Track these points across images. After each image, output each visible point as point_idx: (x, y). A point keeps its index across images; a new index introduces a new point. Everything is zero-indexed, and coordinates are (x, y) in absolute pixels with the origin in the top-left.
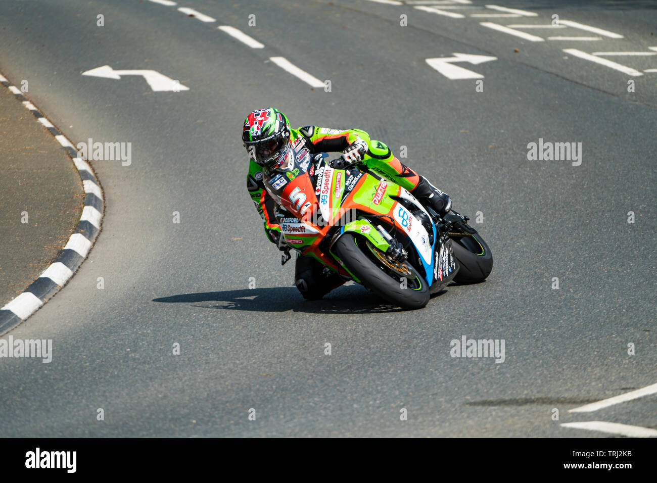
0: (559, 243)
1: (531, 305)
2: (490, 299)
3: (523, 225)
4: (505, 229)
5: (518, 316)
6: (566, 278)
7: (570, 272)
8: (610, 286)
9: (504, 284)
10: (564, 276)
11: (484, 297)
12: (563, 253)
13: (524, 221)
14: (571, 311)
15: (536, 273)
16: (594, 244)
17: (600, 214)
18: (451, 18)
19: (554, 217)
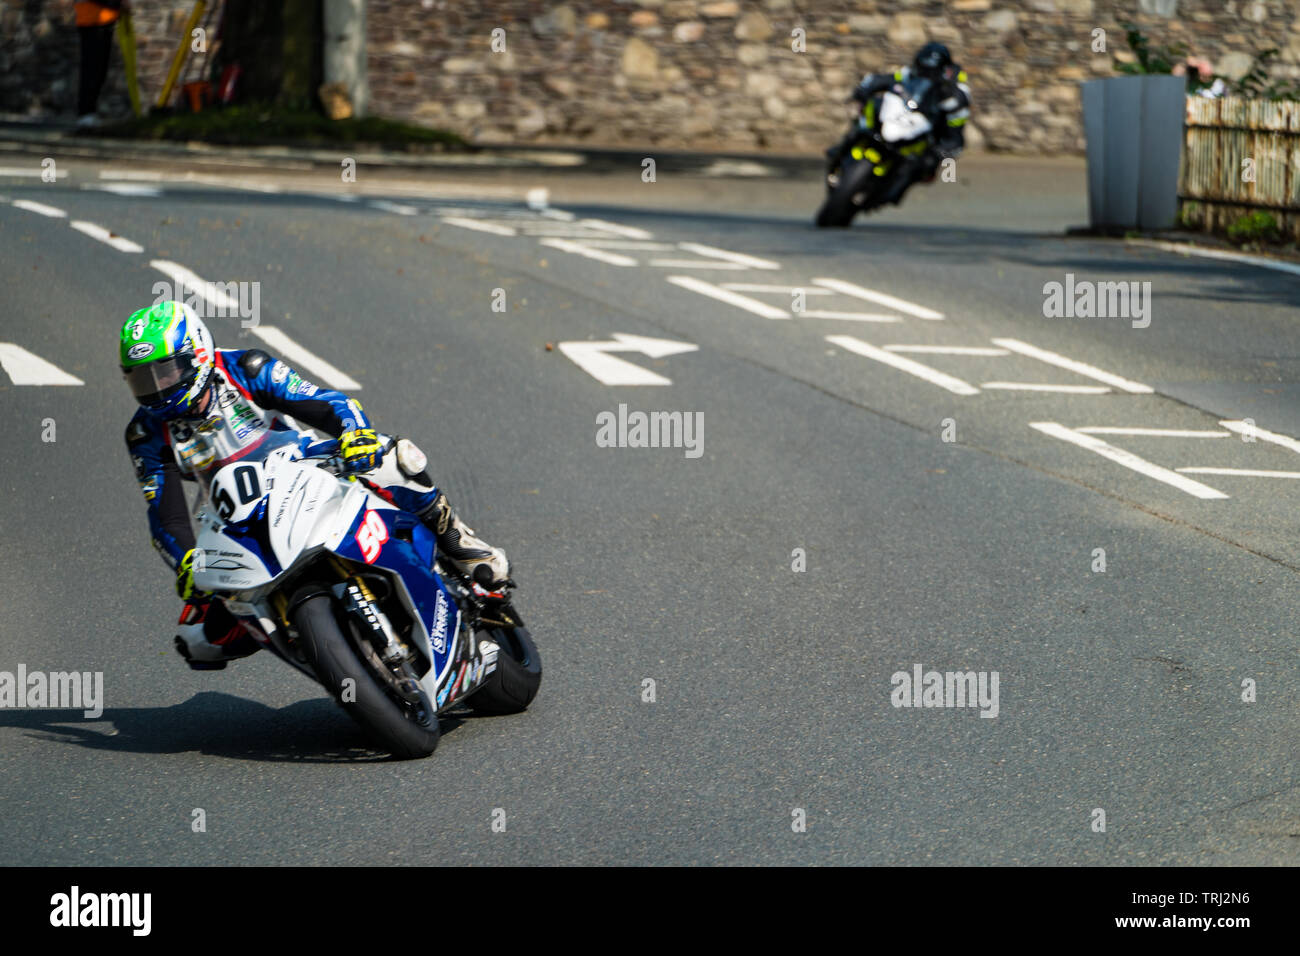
0: (807, 716)
1: (748, 838)
2: (669, 823)
3: (738, 678)
4: (702, 685)
5: (723, 859)
6: (818, 787)
7: (825, 774)
8: (902, 806)
9: (697, 795)
10: (815, 782)
11: (656, 818)
12: (814, 737)
13: (739, 671)
14: (826, 852)
15: (759, 774)
16: (874, 720)
17: (888, 662)
18: (610, 266)
19: (798, 665)
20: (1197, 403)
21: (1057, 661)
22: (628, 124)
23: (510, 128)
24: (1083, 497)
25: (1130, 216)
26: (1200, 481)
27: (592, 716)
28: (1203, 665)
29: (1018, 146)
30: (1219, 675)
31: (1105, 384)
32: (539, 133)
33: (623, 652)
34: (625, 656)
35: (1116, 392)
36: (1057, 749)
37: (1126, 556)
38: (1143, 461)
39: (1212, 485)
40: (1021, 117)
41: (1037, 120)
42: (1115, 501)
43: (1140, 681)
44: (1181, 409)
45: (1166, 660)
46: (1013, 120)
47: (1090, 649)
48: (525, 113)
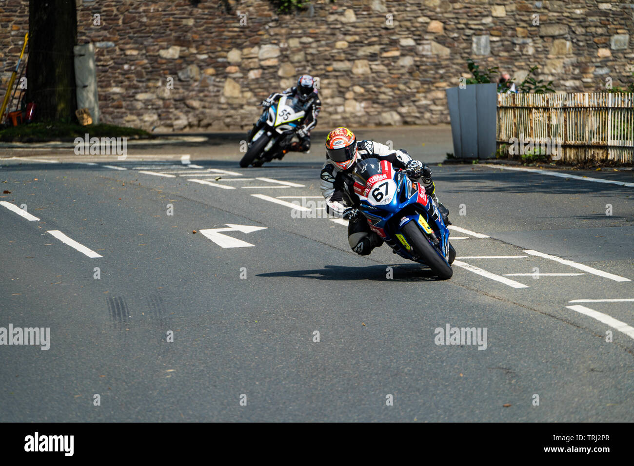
3: (295, 389)
4: (277, 393)
13: (295, 385)
16: (362, 406)
17: (368, 377)
18: (222, 189)
19: (324, 381)
20: (510, 242)
21: (450, 372)
22: (228, 120)
23: (171, 126)
24: (458, 291)
25: (473, 152)
26: (515, 280)
27: (224, 412)
28: (521, 370)
29: (418, 121)
30: (529, 374)
31: (466, 235)
32: (185, 127)
33: (238, 380)
34: (239, 381)
35: (471, 238)
36: (452, 415)
37: (481, 318)
38: (487, 272)
39: (520, 282)
40: (418, 107)
41: (426, 108)
42: (474, 292)
43: (490, 379)
44: (504, 245)
45: (503, 368)
46: (414, 108)
47: (466, 364)
48: (178, 118)
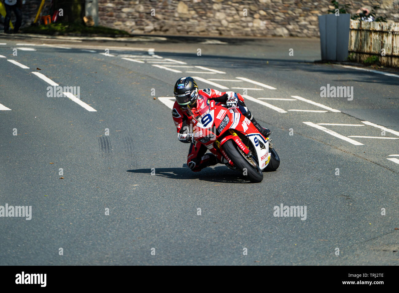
0: (234, 213)
1: (216, 251)
2: (192, 246)
3: (213, 201)
4: (202, 204)
5: (208, 257)
6: (237, 235)
7: (240, 231)
8: (264, 241)
9: (200, 237)
10: (236, 233)
11: (188, 245)
12: (236, 220)
13: (213, 199)
14: (240, 256)
15: (219, 231)
16: (255, 214)
17: (259, 196)
18: (173, 73)
19: (232, 197)
20: (354, 115)
21: (311, 196)
22: (179, 28)
23: (143, 29)
24: (319, 145)
25: (333, 57)
26: (355, 140)
27: (168, 213)
28: (356, 197)
29: (299, 35)
30: (361, 200)
31: (325, 110)
32: (152, 31)
33: (178, 193)
34: (178, 194)
35: (329, 112)
36: (311, 223)
37: (332, 163)
38: (338, 134)
39: (359, 141)
40: (300, 26)
41: (305, 26)
42: (329, 146)
43: (336, 202)
44: (349, 117)
45: (345, 196)
46: (297, 26)
47: (321, 192)
48: (147, 25)
